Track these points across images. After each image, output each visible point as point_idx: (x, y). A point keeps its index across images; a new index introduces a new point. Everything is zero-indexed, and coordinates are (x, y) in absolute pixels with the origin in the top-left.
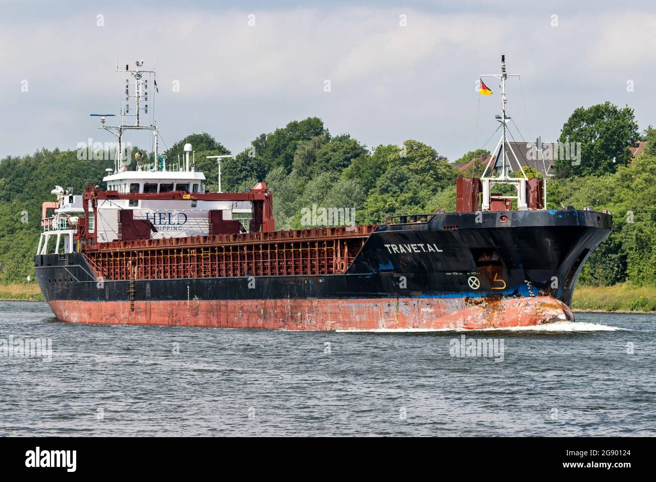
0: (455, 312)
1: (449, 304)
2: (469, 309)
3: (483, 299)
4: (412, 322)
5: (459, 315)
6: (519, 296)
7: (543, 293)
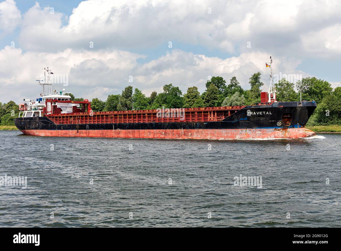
0: (270, 133)
1: (268, 131)
2: (276, 132)
3: (281, 129)
4: (252, 136)
5: (272, 134)
6: (294, 128)
7: (302, 127)
